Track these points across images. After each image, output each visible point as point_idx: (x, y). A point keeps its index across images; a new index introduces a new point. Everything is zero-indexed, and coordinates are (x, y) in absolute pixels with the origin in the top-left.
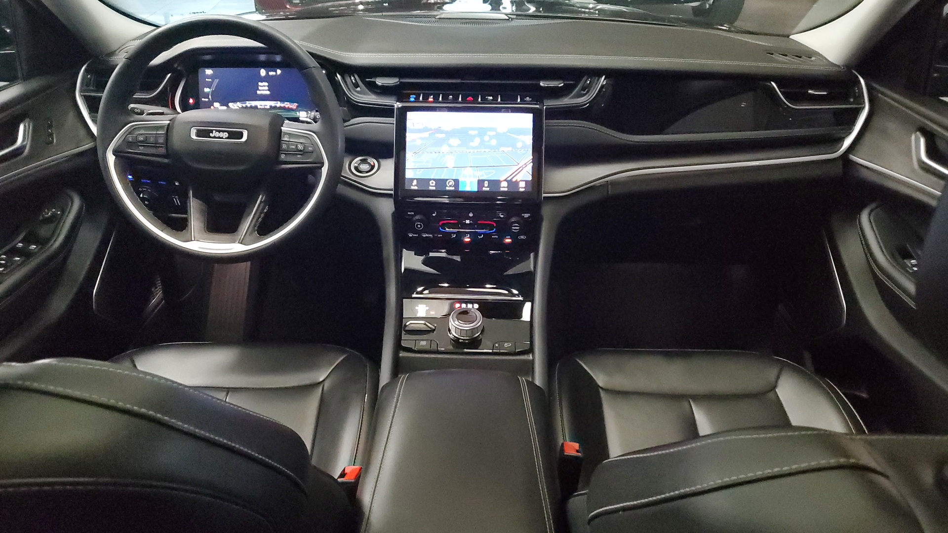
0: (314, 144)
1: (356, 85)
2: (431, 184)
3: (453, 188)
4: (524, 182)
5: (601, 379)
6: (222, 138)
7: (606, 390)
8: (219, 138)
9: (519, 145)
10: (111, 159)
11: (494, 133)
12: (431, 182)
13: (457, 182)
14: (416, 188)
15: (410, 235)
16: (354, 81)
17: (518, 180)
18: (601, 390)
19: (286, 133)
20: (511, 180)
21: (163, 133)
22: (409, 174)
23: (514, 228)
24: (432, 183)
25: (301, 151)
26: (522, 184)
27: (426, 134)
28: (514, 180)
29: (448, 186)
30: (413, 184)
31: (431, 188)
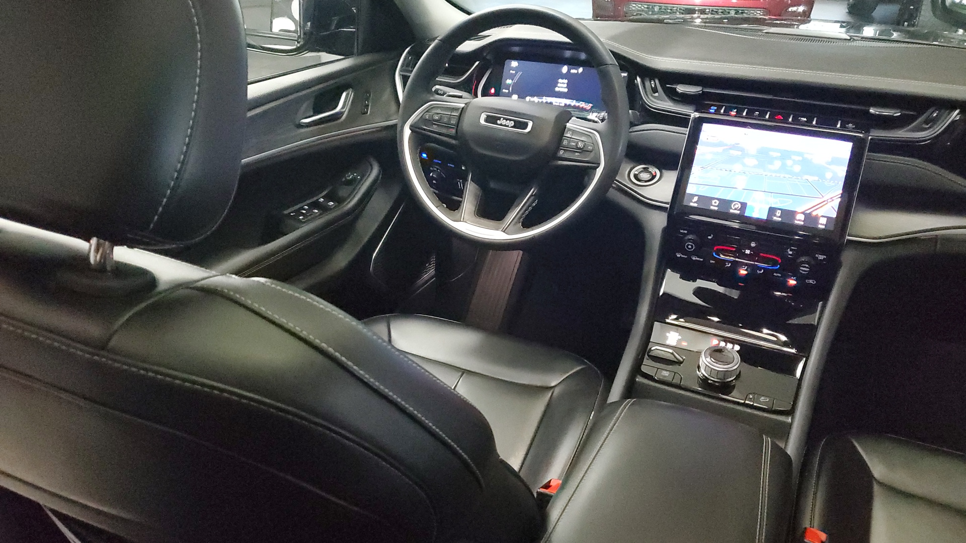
0: (595, 143)
1: (655, 90)
2: (713, 204)
3: (739, 212)
4: (826, 219)
5: (878, 469)
6: (508, 126)
7: (881, 484)
8: (505, 126)
9: (829, 175)
10: (407, 132)
11: (800, 158)
12: (713, 201)
13: (744, 205)
14: (695, 205)
15: (678, 256)
16: (653, 86)
17: (820, 215)
18: (875, 483)
19: (570, 130)
20: (810, 214)
21: (457, 115)
22: (690, 189)
23: (803, 269)
24: (715, 203)
25: (580, 149)
26: (823, 221)
27: (720, 149)
28: (814, 213)
29: (733, 208)
30: (693, 201)
31: (712, 208)
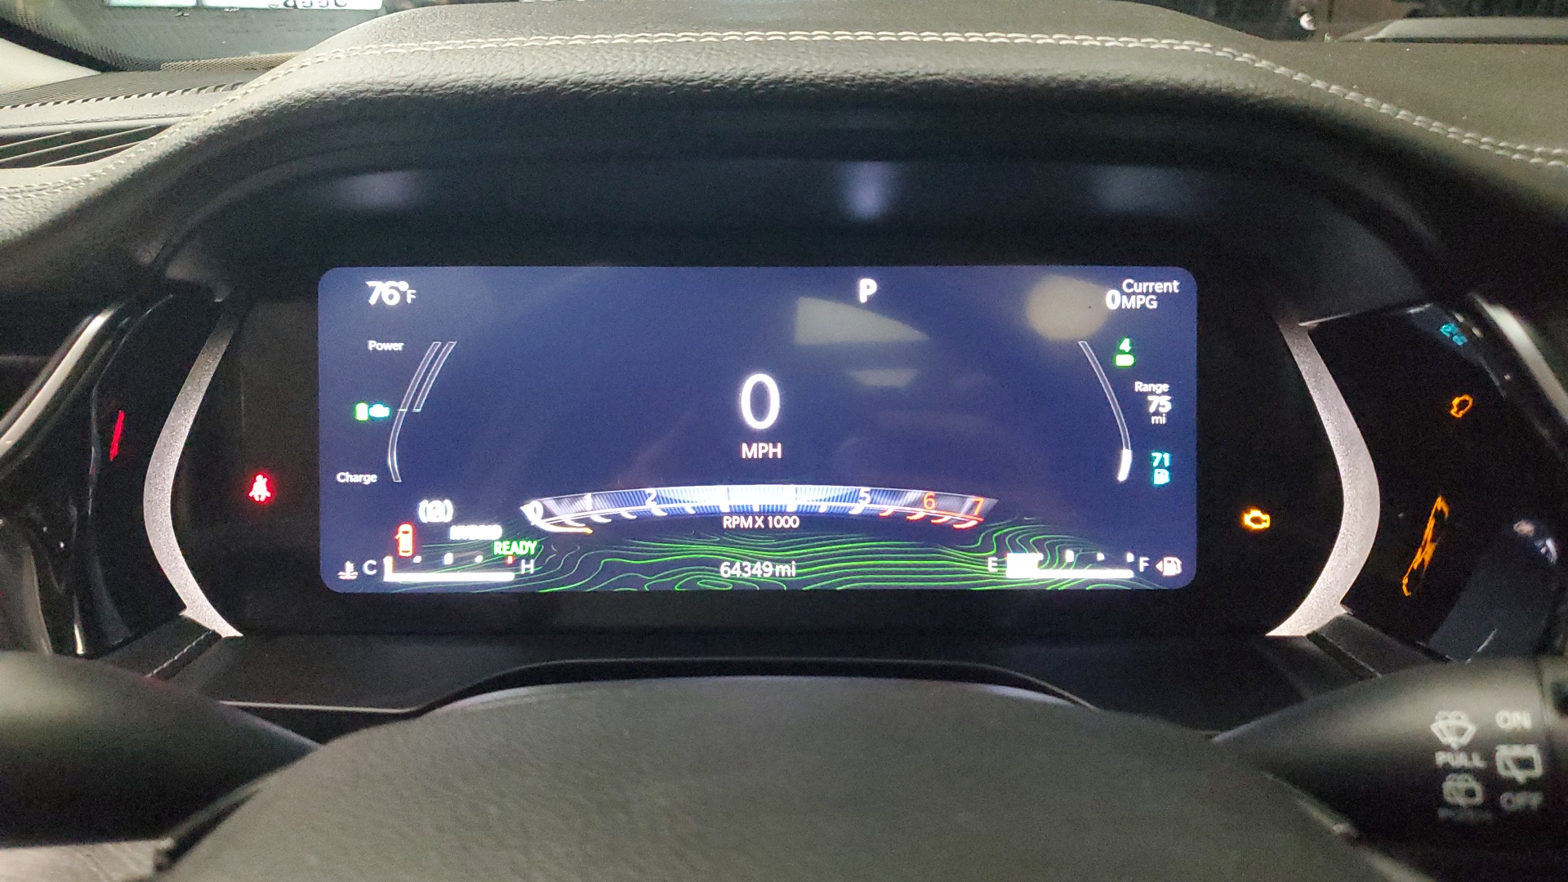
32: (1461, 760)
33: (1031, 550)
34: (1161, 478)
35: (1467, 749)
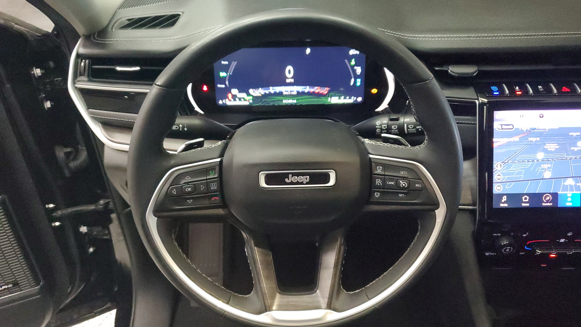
0: (422, 179)
2: (524, 200)
3: (551, 204)
8: (298, 183)
10: (152, 222)
12: (523, 198)
13: (555, 196)
14: (506, 205)
15: (487, 254)
19: (376, 163)
21: (216, 176)
22: (497, 189)
24: (526, 199)
25: (404, 188)
27: (516, 139)
29: (545, 201)
30: (503, 201)
31: (523, 205)
32: (378, 127)
33: (336, 96)
34: (358, 84)
35: (379, 126)
